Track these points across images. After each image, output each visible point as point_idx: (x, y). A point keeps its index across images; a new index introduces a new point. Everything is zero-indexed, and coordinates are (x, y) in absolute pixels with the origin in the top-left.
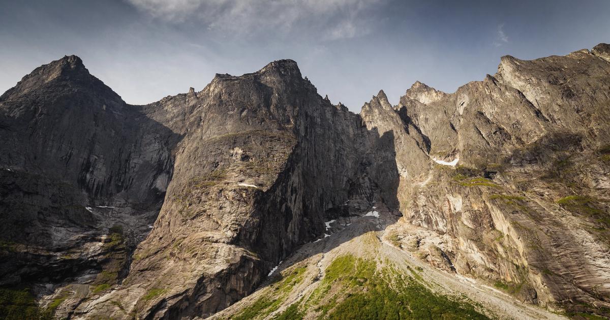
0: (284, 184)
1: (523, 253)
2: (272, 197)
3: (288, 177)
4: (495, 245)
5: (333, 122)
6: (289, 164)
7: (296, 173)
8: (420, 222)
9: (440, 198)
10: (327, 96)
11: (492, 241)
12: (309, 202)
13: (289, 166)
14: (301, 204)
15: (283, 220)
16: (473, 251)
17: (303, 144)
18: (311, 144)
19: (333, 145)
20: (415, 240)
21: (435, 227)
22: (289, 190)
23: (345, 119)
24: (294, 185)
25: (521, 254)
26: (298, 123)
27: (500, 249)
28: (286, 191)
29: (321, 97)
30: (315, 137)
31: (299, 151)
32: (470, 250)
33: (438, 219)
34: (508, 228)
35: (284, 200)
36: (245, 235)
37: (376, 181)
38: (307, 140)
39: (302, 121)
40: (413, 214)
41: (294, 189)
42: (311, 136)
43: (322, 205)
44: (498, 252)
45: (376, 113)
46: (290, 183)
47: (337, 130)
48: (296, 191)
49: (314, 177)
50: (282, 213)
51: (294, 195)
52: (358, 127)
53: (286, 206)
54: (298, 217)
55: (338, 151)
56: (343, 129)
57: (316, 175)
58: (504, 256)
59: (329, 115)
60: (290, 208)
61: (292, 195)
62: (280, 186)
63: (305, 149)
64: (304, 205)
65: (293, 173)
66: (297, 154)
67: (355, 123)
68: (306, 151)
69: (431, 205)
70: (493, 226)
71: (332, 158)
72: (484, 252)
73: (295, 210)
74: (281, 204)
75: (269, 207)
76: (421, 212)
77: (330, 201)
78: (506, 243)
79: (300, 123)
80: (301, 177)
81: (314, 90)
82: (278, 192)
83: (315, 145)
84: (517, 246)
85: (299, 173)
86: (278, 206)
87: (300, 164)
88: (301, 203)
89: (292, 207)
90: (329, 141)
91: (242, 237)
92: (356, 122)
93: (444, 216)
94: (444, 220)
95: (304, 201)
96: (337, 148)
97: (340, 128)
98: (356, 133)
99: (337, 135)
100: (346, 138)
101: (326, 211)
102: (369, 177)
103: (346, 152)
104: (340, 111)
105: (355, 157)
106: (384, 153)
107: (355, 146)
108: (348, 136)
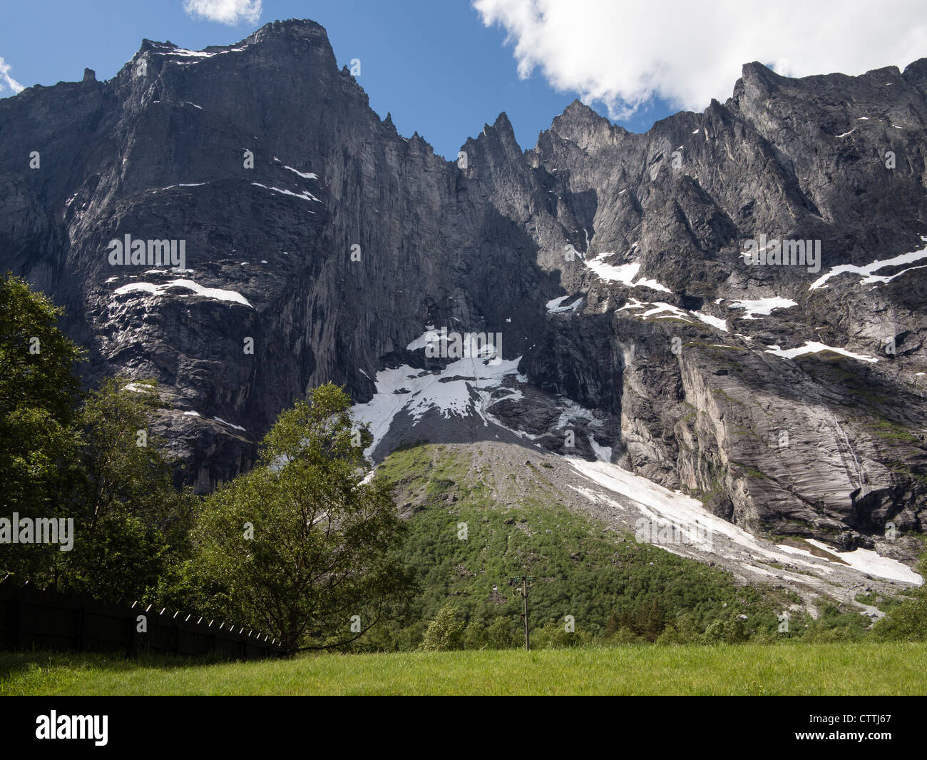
0: (298, 299)
1: (723, 442)
2: (274, 324)
3: (307, 287)
4: (679, 428)
5: (400, 175)
6: (309, 258)
7: (322, 277)
8: (555, 385)
9: (597, 342)
10: (389, 115)
11: (676, 420)
12: (348, 337)
13: (308, 263)
14: (333, 340)
15: (298, 368)
16: (641, 439)
17: (338, 217)
18: (354, 219)
19: (398, 224)
20: (544, 416)
21: (581, 396)
22: (310, 312)
23: (426, 171)
24: (319, 303)
25: (720, 444)
26: (328, 170)
27: (687, 436)
28: (303, 314)
29: (377, 118)
30: (362, 206)
31: (329, 233)
32: (636, 437)
33: (588, 381)
34: (707, 400)
35: (299, 331)
36: (224, 396)
37: (479, 304)
38: (347, 209)
39: (335, 166)
40: (543, 370)
41: (318, 310)
42: (354, 203)
43: (373, 345)
44: (682, 440)
45: (488, 161)
46: (311, 297)
47: (408, 192)
48: (322, 314)
49: (359, 289)
50: (295, 356)
51: (319, 322)
52: (450, 190)
53: (304, 343)
54: (326, 365)
55: (409, 238)
56: (420, 192)
57: (362, 285)
58: (692, 446)
59: (392, 159)
60: (310, 347)
61: (314, 322)
62: (290, 303)
63: (341, 230)
64: (339, 344)
65: (316, 276)
66: (326, 237)
67: (445, 181)
68: (344, 233)
69: (577, 355)
70: (680, 396)
71: (396, 252)
72: (659, 440)
73: (321, 352)
74: (293, 340)
75: (270, 344)
76: (559, 366)
77: (390, 339)
78: (698, 426)
79: (332, 171)
80: (333, 286)
81: (364, 100)
82: (287, 314)
83: (361, 223)
84: (715, 430)
85: (328, 279)
86: (288, 343)
87: (331, 261)
88: (332, 338)
89: (315, 345)
90: (390, 217)
91: (218, 401)
92: (448, 179)
93: (598, 376)
94: (599, 383)
95: (337, 335)
96: (406, 232)
97: (413, 189)
98: (447, 201)
99: (407, 204)
100: (424, 213)
101: (380, 358)
102: (466, 294)
103: (423, 242)
104: (416, 153)
105: (441, 252)
106: (498, 250)
107: (442, 230)
108: (430, 208)
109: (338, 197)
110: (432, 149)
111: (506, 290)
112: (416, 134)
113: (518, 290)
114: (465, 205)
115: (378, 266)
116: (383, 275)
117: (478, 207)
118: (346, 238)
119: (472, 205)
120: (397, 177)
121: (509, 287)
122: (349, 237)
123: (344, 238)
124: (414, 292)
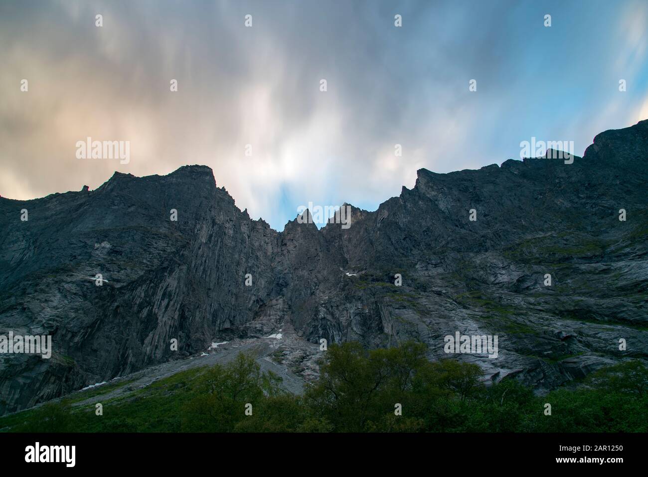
0: (152, 285)
2: (127, 296)
3: (162, 278)
5: (249, 237)
10: (246, 209)
17: (201, 250)
19: (244, 260)
20: (301, 355)
22: (160, 293)
23: (264, 236)
29: (240, 210)
33: (335, 333)
38: (209, 248)
39: (204, 226)
41: (167, 293)
45: (298, 231)
46: (163, 285)
47: (253, 245)
48: (170, 296)
51: (166, 300)
52: (278, 245)
55: (251, 268)
56: (260, 246)
59: (245, 229)
61: (163, 299)
62: (145, 286)
75: (118, 307)
77: (228, 320)
81: (232, 202)
86: (136, 309)
87: (184, 267)
90: (240, 256)
92: (277, 240)
94: (340, 333)
96: (250, 265)
97: (257, 244)
98: (275, 251)
99: (252, 251)
100: (262, 255)
101: (219, 331)
102: (284, 298)
103: (260, 270)
104: (260, 227)
105: (270, 276)
106: (301, 272)
107: (272, 265)
108: (266, 253)
109: (204, 241)
110: (269, 226)
111: (302, 293)
112: (261, 218)
113: (309, 292)
114: (285, 252)
115: (226, 279)
116: (229, 284)
117: (291, 252)
118: (205, 261)
119: (289, 252)
120: (247, 237)
121: (304, 290)
122: (207, 261)
123: (203, 261)
124: (250, 295)
